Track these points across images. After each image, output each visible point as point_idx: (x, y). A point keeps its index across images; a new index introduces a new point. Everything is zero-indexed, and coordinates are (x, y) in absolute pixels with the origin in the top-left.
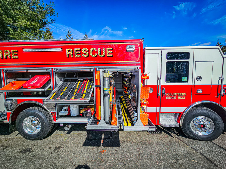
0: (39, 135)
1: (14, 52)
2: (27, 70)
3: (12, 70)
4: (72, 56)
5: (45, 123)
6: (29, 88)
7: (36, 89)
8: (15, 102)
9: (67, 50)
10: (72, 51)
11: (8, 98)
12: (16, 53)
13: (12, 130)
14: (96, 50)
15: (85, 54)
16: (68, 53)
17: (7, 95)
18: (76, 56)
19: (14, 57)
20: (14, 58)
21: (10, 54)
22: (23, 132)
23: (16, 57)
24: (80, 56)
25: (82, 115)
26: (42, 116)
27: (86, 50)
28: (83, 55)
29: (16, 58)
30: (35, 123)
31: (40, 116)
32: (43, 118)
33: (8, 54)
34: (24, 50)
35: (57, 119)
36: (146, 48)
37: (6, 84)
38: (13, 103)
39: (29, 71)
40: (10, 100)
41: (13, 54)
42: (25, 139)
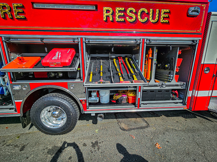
0: (64, 129)
1: (17, 7)
2: (42, 39)
3: (17, 39)
4: (111, 19)
5: (72, 114)
6: (51, 65)
7: (64, 67)
8: (26, 88)
9: (104, 9)
10: (112, 11)
11: (14, 82)
12: (20, 10)
13: (24, 124)
14: (146, 11)
15: (131, 18)
16: (105, 14)
17: (12, 77)
18: (117, 19)
19: (18, 17)
20: (17, 19)
21: (10, 11)
22: (42, 126)
23: (22, 17)
24: (123, 20)
25: (115, 102)
26: (68, 105)
27: (132, 11)
28: (127, 18)
29: (21, 19)
30: (56, 114)
31: (65, 105)
32: (69, 107)
33: (7, 10)
34: (35, 6)
35: (87, 109)
36: (213, 13)
37: (10, 61)
38: (24, 89)
39: (45, 41)
40: (18, 84)
41: (16, 11)
42: (44, 135)
